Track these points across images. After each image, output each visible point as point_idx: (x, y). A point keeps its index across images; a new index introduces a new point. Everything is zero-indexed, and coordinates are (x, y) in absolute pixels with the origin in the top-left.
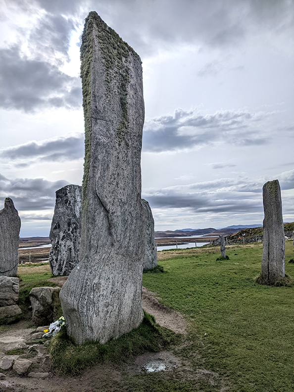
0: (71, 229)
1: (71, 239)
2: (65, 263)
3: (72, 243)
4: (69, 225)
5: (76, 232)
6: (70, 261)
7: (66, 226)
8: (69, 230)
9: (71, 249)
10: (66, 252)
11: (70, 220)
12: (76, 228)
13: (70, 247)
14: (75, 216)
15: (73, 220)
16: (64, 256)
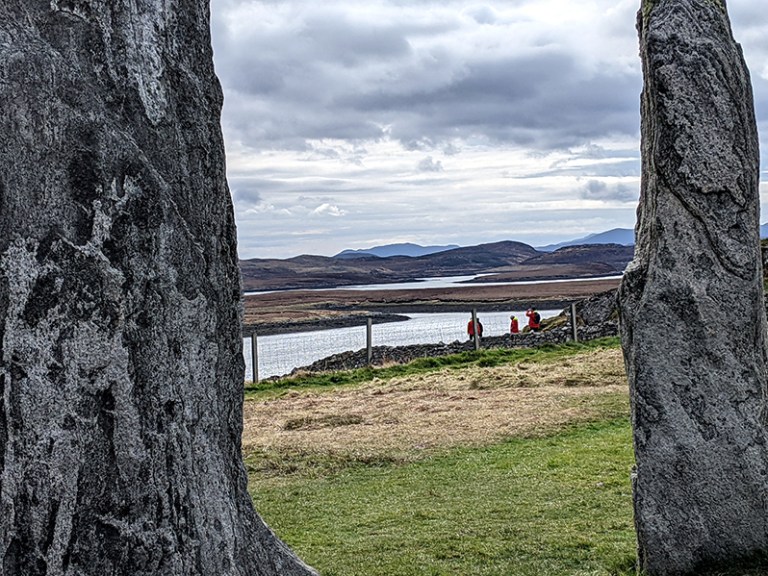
0: (103, 222)
1: (108, 310)
2: (64, 524)
3: (118, 349)
4: (84, 182)
5: (146, 248)
6: (108, 508)
7: (56, 195)
8: (84, 230)
9: (106, 398)
10: (69, 424)
11: (88, 135)
12: (142, 213)
13: (101, 383)
14: (127, 104)
15: (115, 141)
16: (56, 461)
